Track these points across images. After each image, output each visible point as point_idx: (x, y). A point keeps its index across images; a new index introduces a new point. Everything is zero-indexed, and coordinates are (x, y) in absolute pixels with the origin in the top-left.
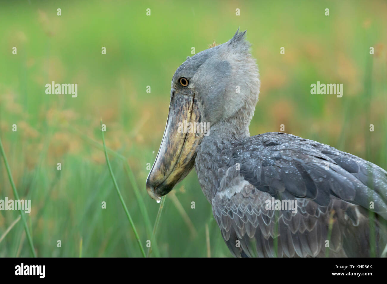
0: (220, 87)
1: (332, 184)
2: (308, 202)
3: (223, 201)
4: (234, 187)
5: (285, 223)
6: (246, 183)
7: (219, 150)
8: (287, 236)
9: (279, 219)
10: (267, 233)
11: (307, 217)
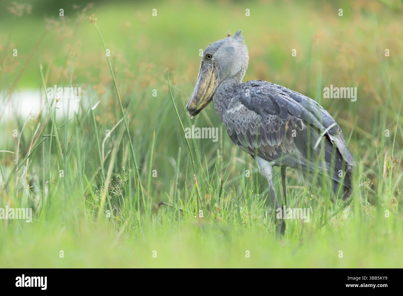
0: (229, 60)
1: (289, 108)
2: (276, 117)
3: (229, 115)
4: (236, 108)
5: (263, 128)
6: (242, 105)
7: (226, 91)
8: (264, 134)
9: (259, 125)
10: (253, 132)
11: (275, 125)
